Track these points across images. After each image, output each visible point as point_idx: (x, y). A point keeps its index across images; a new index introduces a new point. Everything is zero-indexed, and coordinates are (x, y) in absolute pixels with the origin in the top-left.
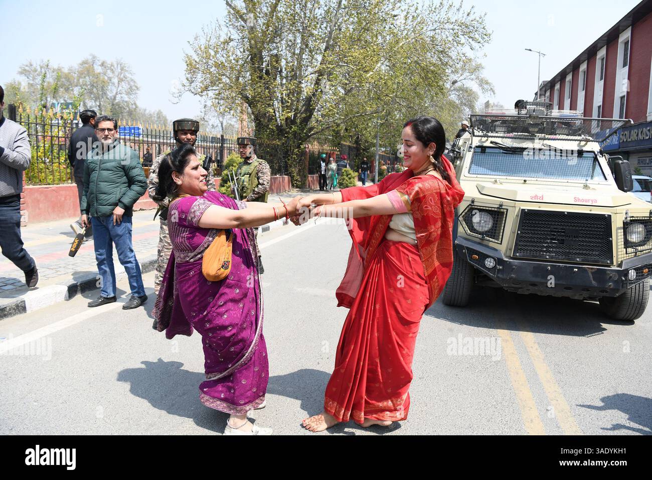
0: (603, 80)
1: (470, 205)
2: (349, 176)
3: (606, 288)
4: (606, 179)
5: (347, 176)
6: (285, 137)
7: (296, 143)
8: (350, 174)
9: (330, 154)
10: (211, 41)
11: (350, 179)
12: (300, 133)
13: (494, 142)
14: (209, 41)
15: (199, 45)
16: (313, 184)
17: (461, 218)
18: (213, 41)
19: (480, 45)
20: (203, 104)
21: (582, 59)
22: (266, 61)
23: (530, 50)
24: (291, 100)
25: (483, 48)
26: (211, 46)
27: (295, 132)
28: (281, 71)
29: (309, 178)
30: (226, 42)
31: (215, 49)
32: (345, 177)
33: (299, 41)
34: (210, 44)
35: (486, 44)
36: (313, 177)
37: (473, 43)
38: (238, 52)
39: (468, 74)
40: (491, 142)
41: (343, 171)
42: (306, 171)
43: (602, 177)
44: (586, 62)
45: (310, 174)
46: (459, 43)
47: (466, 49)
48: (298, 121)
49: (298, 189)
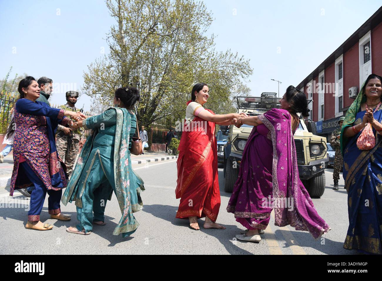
0: (312, 97)
1: (236, 136)
2: (176, 142)
3: (303, 175)
4: (303, 129)
5: (175, 142)
6: (140, 120)
7: (146, 124)
8: (176, 141)
9: (165, 132)
10: (100, 67)
11: (176, 144)
12: (148, 119)
13: (249, 112)
14: (99, 67)
15: (94, 68)
16: (155, 149)
17: (232, 144)
18: (101, 67)
19: (247, 76)
20: (93, 101)
21: (301, 86)
22: (131, 78)
23: (274, 80)
24: (145, 99)
25: (248, 77)
26: (99, 69)
27: (145, 119)
28: (139, 84)
29: (153, 145)
30: (109, 68)
31: (102, 72)
32: (173, 143)
33: (149, 69)
34: (99, 68)
35: (250, 75)
36: (155, 145)
37: (243, 74)
38: (115, 73)
39: (242, 93)
40: (248, 112)
41: (172, 139)
42: (151, 141)
43: (302, 128)
44: (303, 88)
45: (153, 142)
46: (236, 74)
47: (240, 77)
48: (148, 112)
49: (146, 151)
